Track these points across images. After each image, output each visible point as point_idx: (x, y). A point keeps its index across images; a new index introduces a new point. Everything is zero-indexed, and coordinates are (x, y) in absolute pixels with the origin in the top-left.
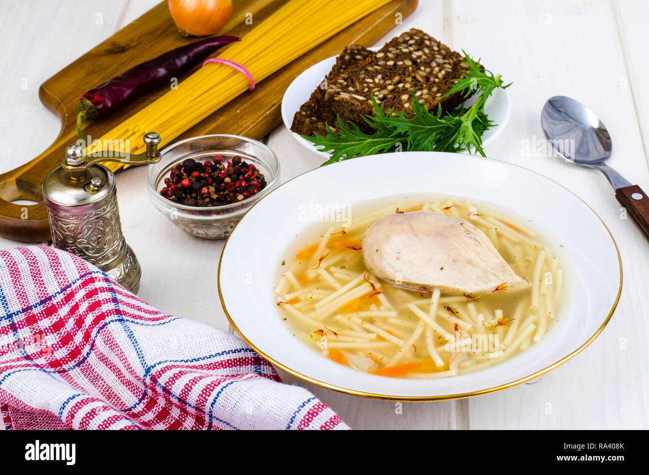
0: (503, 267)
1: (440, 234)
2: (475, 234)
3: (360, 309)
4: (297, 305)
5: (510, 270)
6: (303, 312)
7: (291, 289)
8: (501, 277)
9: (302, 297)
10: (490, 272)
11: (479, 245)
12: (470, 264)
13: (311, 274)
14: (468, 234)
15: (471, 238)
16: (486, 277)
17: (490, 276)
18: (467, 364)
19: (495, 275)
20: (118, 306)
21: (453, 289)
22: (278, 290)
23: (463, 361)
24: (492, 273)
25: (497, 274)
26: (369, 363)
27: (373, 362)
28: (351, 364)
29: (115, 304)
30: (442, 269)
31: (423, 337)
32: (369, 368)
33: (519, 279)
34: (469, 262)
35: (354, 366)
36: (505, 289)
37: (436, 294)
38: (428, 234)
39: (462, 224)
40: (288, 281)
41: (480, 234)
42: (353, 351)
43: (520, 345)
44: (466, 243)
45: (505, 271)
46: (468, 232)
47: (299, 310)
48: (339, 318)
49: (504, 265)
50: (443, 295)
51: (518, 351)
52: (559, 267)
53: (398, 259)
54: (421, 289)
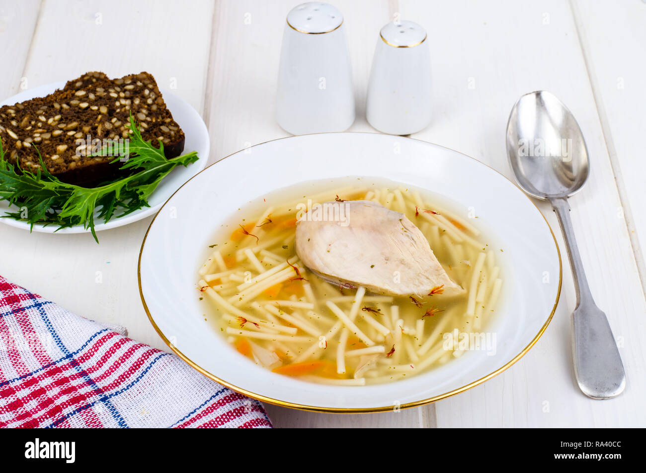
0: (437, 270)
1: (375, 229)
2: (412, 233)
3: (279, 297)
4: (217, 287)
5: (445, 274)
6: (223, 296)
7: (217, 270)
8: (434, 281)
9: (224, 280)
10: (423, 275)
11: (415, 245)
12: (402, 264)
13: (240, 256)
14: (405, 231)
15: (408, 236)
16: (418, 279)
17: (423, 279)
18: (374, 374)
19: (428, 278)
20: (96, 386)
21: (381, 289)
22: (202, 272)
23: (370, 370)
24: (425, 276)
25: (430, 278)
26: (273, 359)
27: (278, 358)
28: (255, 357)
29: (93, 386)
30: (372, 266)
31: (337, 337)
32: (273, 364)
33: (454, 285)
34: (402, 262)
35: (257, 361)
36: (441, 294)
37: (361, 292)
38: (363, 228)
39: (401, 220)
40: (215, 261)
41: (418, 234)
42: (261, 342)
43: (440, 358)
44: (401, 241)
45: (439, 275)
46: (406, 230)
47: (218, 292)
48: (255, 305)
49: (439, 269)
50: (368, 293)
51: (435, 365)
52: (499, 277)
53: (329, 251)
54: (347, 285)
